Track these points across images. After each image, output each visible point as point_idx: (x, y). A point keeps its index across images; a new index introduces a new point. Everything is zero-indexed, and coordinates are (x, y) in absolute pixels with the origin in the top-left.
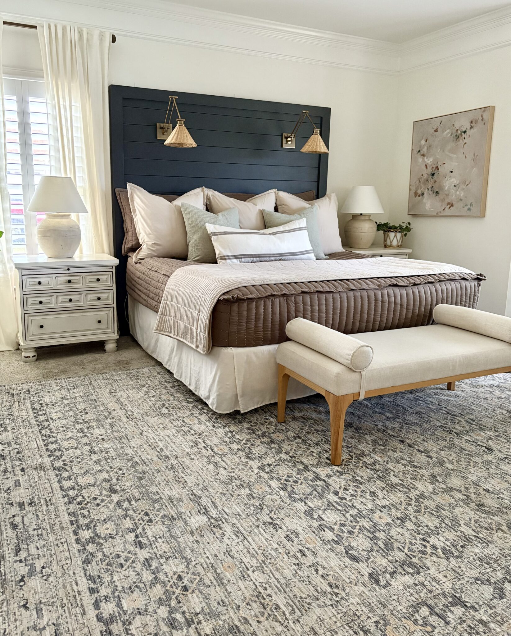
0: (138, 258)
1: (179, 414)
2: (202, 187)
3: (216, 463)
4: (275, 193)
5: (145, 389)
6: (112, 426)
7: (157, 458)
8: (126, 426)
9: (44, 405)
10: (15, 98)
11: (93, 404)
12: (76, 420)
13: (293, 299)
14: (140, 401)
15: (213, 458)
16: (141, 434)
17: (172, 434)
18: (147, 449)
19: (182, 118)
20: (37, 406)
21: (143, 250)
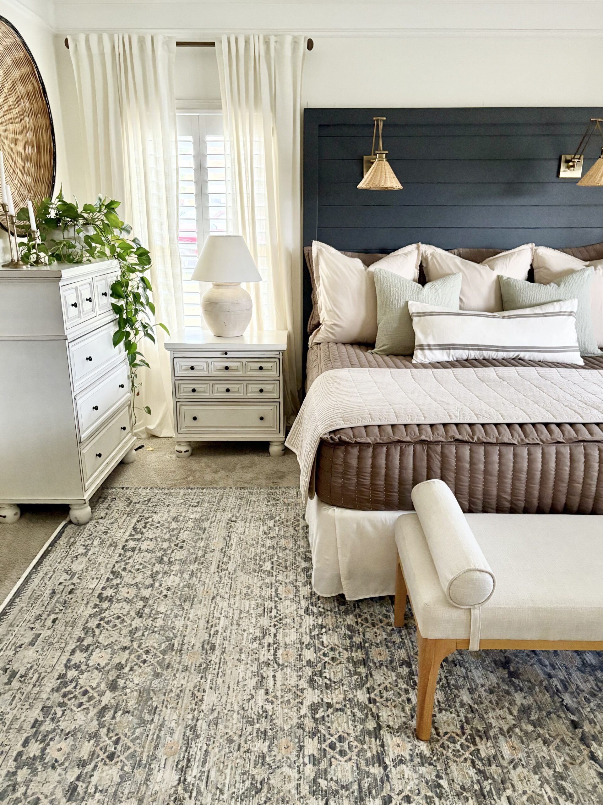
0: (314, 342)
1: (280, 577)
2: (416, 242)
3: (263, 678)
4: (532, 249)
5: (271, 523)
6: (192, 575)
7: (201, 645)
8: (207, 581)
9: (148, 525)
10: (191, 138)
11: (199, 535)
12: (163, 555)
13: (439, 448)
14: (250, 542)
15: (265, 669)
16: (213, 598)
17: (247, 609)
18: (201, 626)
19: (383, 150)
20: (140, 526)
21: (320, 331)
